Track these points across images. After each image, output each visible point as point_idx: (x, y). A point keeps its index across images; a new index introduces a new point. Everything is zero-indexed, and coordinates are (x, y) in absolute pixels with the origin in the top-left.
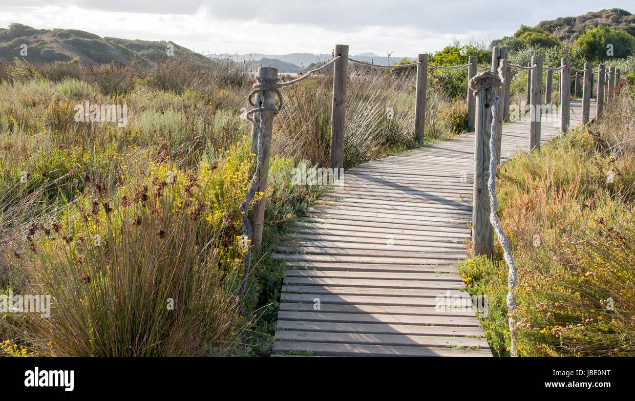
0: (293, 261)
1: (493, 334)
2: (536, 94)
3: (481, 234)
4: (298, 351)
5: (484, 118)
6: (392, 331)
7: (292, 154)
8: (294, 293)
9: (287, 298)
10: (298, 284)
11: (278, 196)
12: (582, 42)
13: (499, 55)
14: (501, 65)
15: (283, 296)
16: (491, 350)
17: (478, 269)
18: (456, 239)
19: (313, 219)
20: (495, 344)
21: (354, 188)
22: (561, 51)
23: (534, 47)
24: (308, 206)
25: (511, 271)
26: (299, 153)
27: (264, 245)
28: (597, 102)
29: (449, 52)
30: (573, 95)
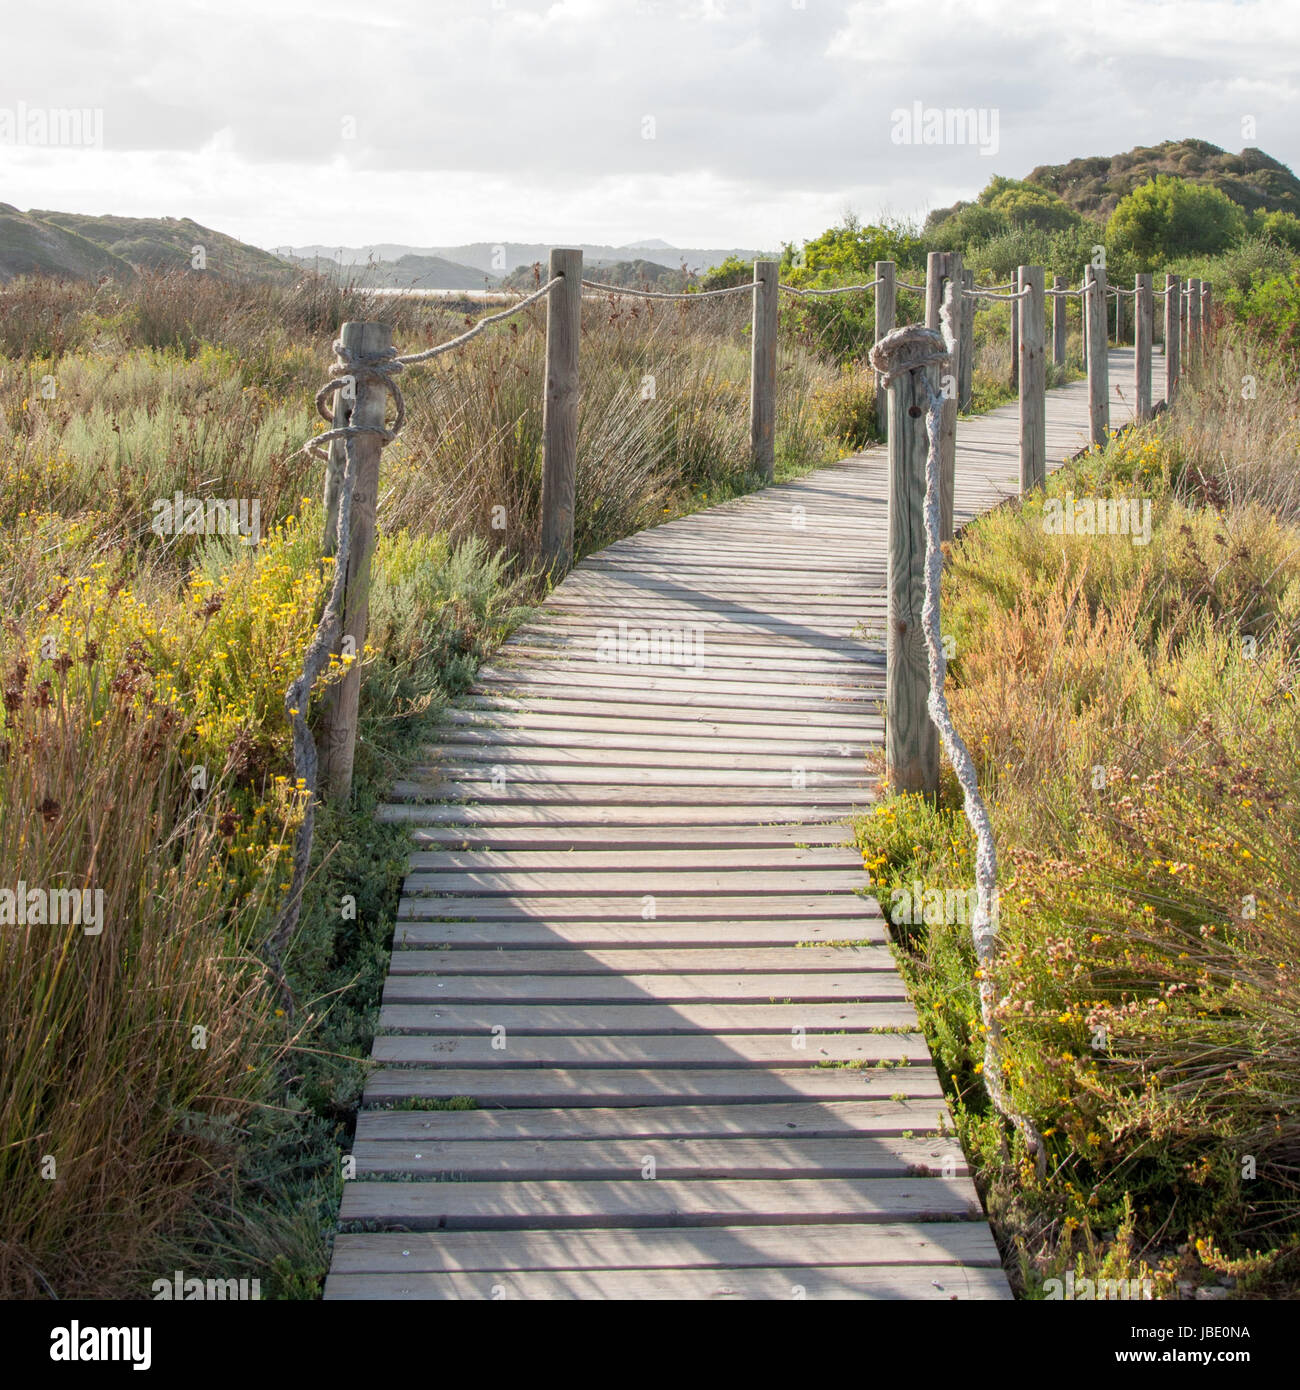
0: (433, 824)
1: (941, 1024)
2: (1032, 356)
3: (908, 740)
4: (432, 1098)
5: (908, 443)
6: (680, 1026)
7: (447, 524)
8: (430, 919)
9: (412, 937)
10: (441, 894)
11: (401, 643)
12: (1126, 213)
13: (942, 272)
14: (948, 298)
15: (401, 932)
16: (934, 1069)
17: (903, 833)
18: (847, 745)
19: (490, 701)
20: (945, 1051)
21: (598, 610)
22: (1081, 237)
23: (1023, 227)
24: (478, 665)
25: (982, 847)
26: (463, 520)
27: (358, 783)
28: (1166, 356)
29: (832, 241)
30: (1112, 339)
